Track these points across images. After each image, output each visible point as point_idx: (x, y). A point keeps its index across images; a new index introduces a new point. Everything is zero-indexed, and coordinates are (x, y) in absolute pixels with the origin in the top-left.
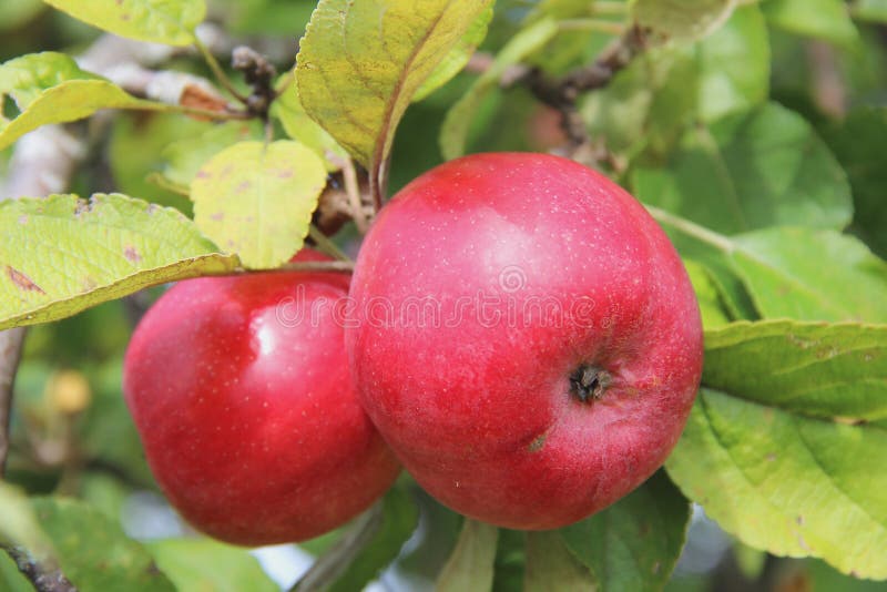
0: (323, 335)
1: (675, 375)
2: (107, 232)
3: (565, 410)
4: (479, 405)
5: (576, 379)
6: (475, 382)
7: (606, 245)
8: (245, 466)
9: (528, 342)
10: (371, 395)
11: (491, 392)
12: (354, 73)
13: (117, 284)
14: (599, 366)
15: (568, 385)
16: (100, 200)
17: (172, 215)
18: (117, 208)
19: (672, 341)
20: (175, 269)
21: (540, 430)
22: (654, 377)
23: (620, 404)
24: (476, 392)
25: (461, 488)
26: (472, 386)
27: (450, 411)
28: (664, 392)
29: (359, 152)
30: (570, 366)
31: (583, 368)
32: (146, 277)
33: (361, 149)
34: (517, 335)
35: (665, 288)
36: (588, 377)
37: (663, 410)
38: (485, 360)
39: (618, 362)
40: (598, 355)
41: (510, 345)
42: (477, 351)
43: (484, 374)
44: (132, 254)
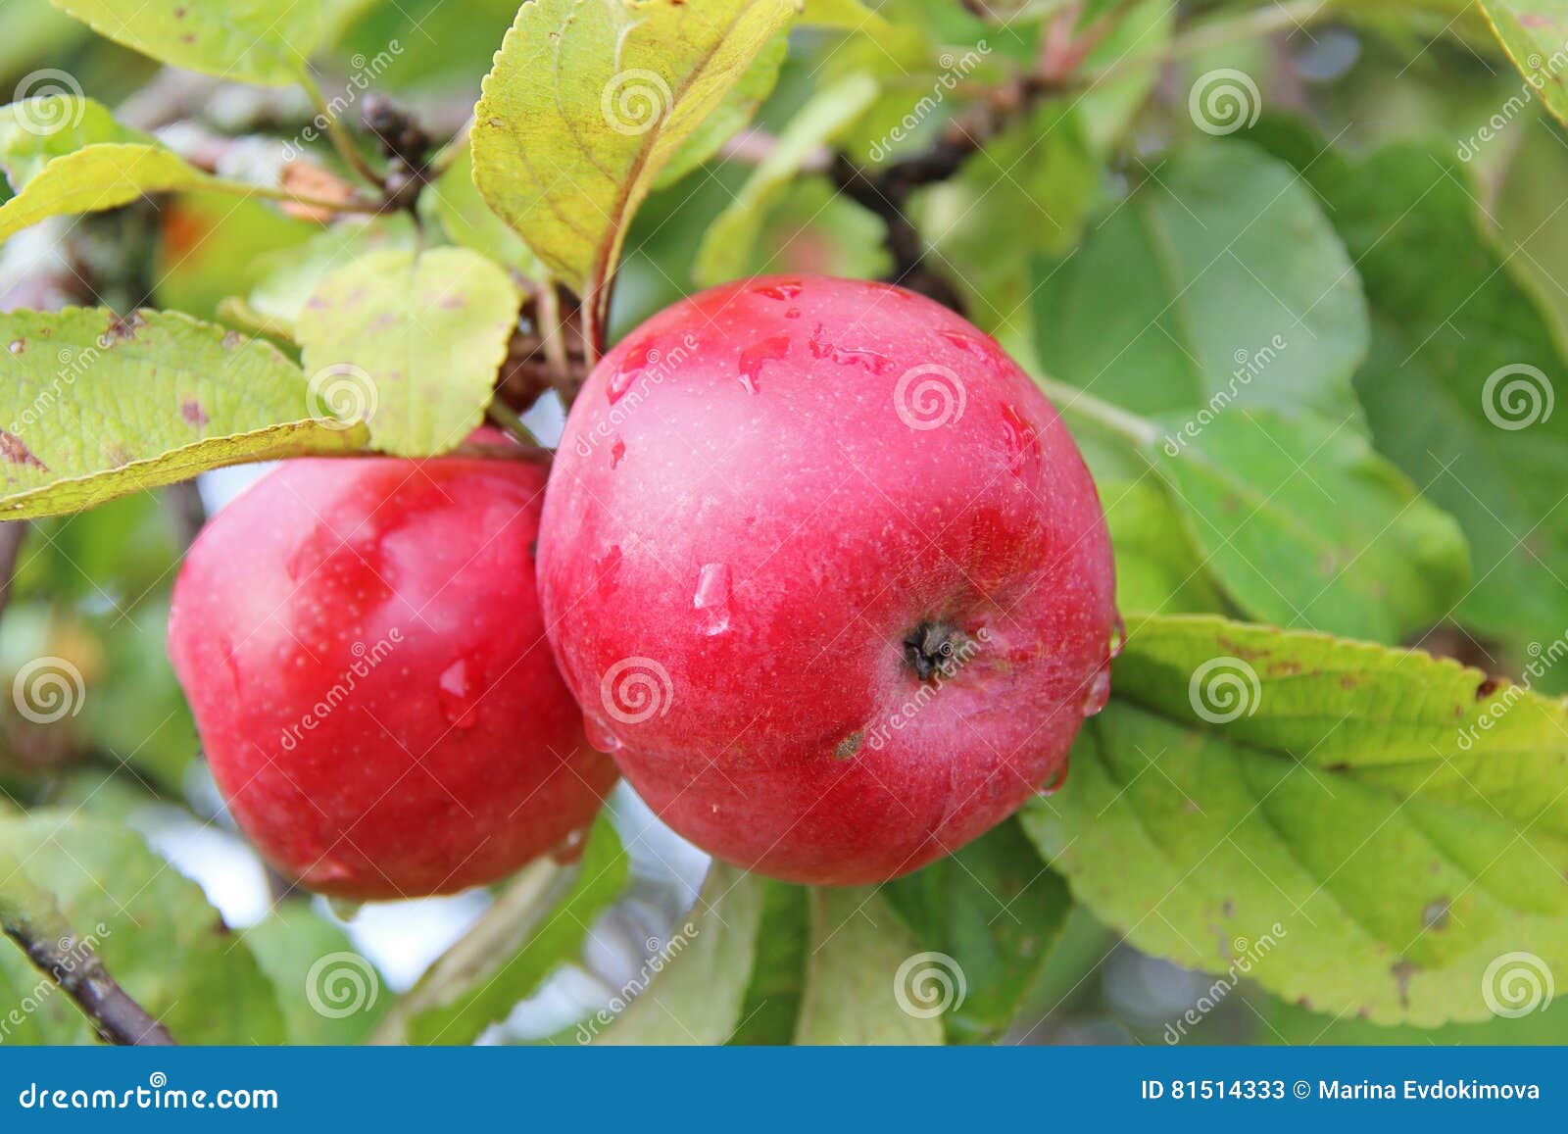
0: (500, 561)
1: (1071, 642)
2: (154, 373)
3: (894, 693)
4: (758, 680)
5: (914, 644)
6: (753, 641)
7: (970, 427)
8: (368, 771)
9: (842, 578)
10: (581, 659)
11: (778, 659)
12: (569, 137)
13: (166, 459)
14: (951, 623)
15: (900, 653)
16: (146, 321)
17: (263, 353)
18: (173, 335)
19: (1069, 587)
20: (264, 440)
21: (853, 723)
22: (1039, 644)
23: (983, 686)
24: (753, 658)
25: (721, 814)
26: (749, 649)
27: (709, 688)
28: (1052, 669)
29: (567, 268)
30: (906, 623)
31: (924, 627)
32: (216, 449)
33: (571, 263)
34: (824, 566)
35: (1061, 499)
36: (933, 639)
37: (1052, 698)
38: (771, 607)
39: (982, 618)
40: (951, 605)
41: (812, 583)
42: (758, 591)
43: (768, 630)
44: (193, 413)
